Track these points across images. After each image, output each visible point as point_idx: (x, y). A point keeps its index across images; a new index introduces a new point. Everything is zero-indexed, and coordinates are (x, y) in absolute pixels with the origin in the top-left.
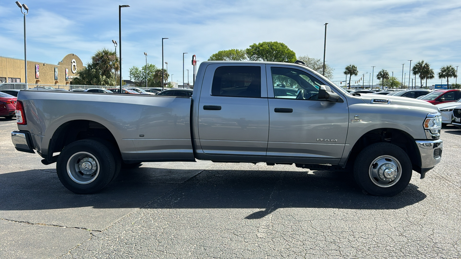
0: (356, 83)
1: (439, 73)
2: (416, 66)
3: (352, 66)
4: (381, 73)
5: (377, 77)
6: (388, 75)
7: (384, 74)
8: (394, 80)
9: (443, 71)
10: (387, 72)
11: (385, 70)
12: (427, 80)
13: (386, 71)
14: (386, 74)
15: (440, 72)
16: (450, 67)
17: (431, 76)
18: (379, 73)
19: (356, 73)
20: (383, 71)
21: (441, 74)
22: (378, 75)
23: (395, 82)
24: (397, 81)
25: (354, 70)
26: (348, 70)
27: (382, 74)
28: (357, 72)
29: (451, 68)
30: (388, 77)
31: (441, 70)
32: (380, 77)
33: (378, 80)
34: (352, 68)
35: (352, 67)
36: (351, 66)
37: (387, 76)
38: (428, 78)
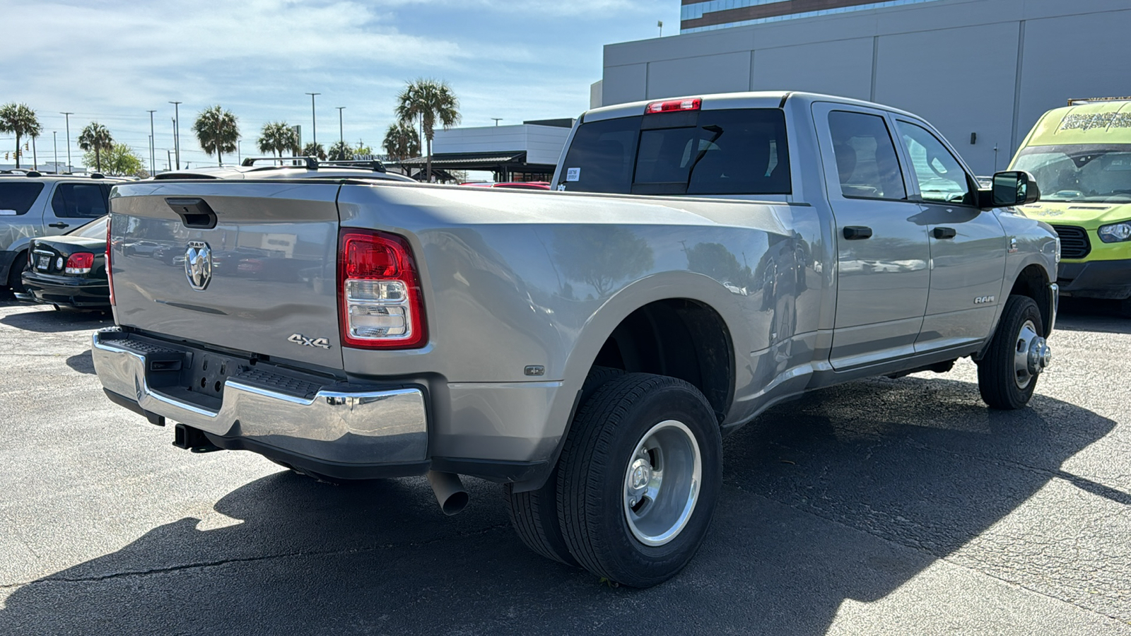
0: (7, 158)
1: (261, 141)
2: (203, 120)
3: (18, 107)
4: (89, 131)
5: (80, 144)
6: (110, 139)
7: (100, 135)
8: (124, 152)
9: (269, 136)
10: (107, 129)
11: (100, 124)
12: (221, 154)
13: (103, 126)
14: (105, 134)
15: (263, 137)
16: (283, 125)
17: (229, 145)
18: (85, 132)
19: (35, 129)
20: (95, 129)
21: (264, 142)
22: (81, 138)
23: (128, 160)
24: (132, 155)
25: (29, 120)
26: (10, 120)
27: (94, 133)
28: (36, 126)
29: (285, 128)
30: (109, 144)
31: (264, 131)
32: (88, 143)
33: (84, 152)
34: (19, 115)
35: (20, 111)
36: (15, 107)
37: (107, 141)
38: (221, 150)
